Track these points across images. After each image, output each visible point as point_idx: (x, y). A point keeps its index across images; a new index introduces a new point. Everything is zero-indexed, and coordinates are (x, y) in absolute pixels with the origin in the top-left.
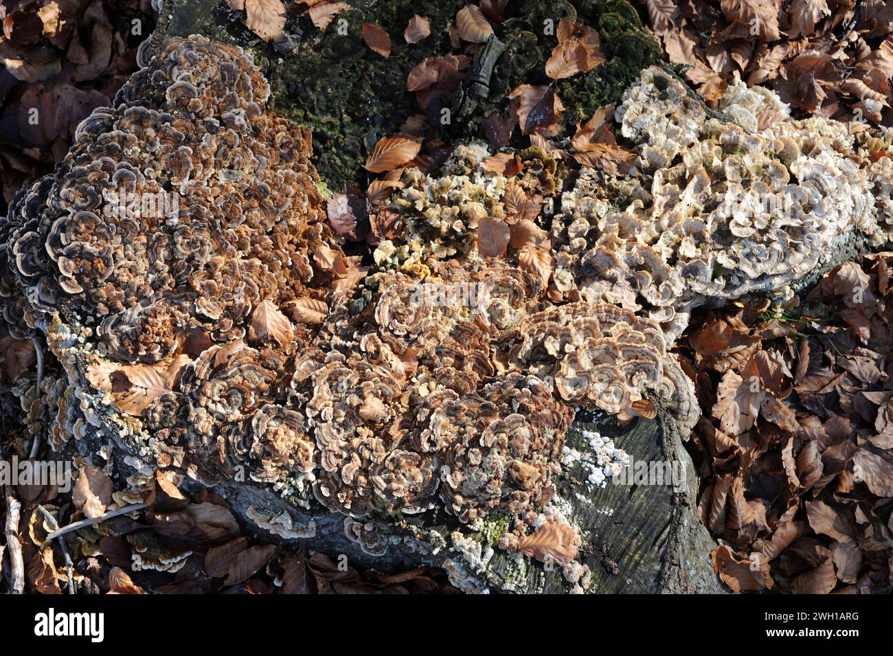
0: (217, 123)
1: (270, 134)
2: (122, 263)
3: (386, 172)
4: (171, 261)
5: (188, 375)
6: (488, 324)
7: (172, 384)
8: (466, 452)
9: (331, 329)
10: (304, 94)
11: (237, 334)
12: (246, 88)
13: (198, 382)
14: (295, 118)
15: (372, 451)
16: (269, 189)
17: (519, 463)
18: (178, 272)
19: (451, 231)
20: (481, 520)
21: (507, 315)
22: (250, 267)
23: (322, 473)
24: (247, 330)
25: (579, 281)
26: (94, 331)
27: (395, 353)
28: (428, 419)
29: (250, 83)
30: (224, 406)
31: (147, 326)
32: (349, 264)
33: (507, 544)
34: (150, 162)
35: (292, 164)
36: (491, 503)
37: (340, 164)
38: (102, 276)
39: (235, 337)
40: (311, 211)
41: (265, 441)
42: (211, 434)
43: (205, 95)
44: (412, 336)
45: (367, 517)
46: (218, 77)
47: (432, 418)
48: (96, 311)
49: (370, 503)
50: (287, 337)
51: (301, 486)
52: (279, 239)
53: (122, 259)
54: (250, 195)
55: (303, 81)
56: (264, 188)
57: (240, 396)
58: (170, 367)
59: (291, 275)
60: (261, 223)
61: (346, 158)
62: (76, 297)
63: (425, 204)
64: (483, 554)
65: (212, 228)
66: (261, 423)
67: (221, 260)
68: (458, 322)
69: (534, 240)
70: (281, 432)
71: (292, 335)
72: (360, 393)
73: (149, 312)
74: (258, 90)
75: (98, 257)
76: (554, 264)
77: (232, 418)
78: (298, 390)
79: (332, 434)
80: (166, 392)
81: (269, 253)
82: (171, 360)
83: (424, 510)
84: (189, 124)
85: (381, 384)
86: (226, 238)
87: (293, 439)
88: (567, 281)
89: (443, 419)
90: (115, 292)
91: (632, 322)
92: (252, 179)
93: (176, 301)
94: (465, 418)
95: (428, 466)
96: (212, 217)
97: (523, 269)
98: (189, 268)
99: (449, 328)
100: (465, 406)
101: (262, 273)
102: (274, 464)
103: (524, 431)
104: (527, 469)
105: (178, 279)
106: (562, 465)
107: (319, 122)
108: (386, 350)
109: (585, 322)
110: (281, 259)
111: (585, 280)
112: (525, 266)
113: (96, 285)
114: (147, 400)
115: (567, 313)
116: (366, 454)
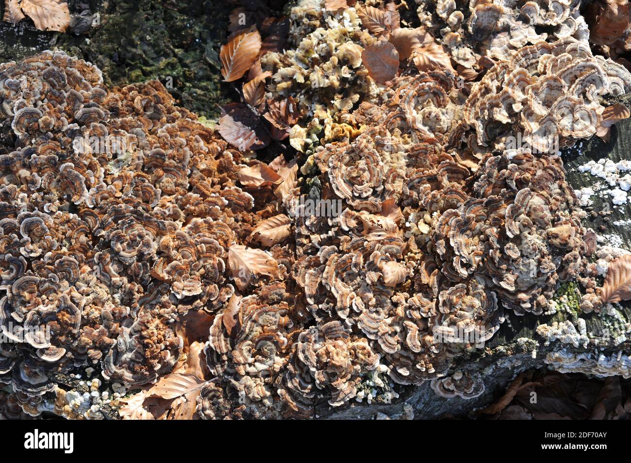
0: (76, 127)
1: (127, 106)
2: (84, 302)
3: (247, 72)
4: (124, 270)
5: (211, 357)
6: (432, 136)
7: (202, 376)
8: (502, 251)
9: (305, 232)
10: (129, 55)
11: (227, 293)
12: (78, 81)
13: (225, 358)
14: (137, 79)
15: (419, 309)
16: (163, 151)
17: (552, 230)
18: (137, 276)
19: (343, 80)
20: (551, 301)
21: (442, 117)
22: (196, 228)
23: (389, 358)
24: (233, 283)
25: (478, 48)
26: (101, 378)
27: (375, 213)
28: (449, 247)
29: (78, 74)
30: (261, 362)
31: (146, 341)
32: (276, 168)
33: (591, 305)
34: (43, 198)
35: (165, 118)
36: (552, 281)
37: (202, 93)
38: (74, 326)
39: (227, 297)
40: (210, 146)
41: (323, 366)
42: (268, 394)
43: (48, 110)
44: (380, 189)
45: (451, 368)
46: (48, 87)
47: (452, 244)
48: (90, 360)
49: (448, 354)
50: (271, 265)
51: (379, 382)
52: (202, 188)
53: (80, 299)
54: (149, 168)
55: (120, 45)
56: (158, 153)
57: (269, 343)
58: (189, 362)
59: (234, 212)
60: (177, 185)
61: (204, 84)
62: (63, 361)
63: (303, 74)
64: (577, 327)
65: (139, 217)
66: (307, 353)
67: (167, 239)
68: (406, 151)
69: (417, 40)
70: (331, 348)
71: (274, 261)
72: (374, 267)
73: (139, 328)
74: (90, 76)
75: (59, 312)
76: (447, 49)
77: (277, 367)
78: (318, 302)
79: (374, 319)
80: (202, 386)
81: (202, 206)
82: (185, 357)
83: (498, 328)
84: (52, 144)
85: (384, 247)
86: (157, 218)
87: (345, 347)
88: (469, 56)
89: (462, 239)
90: (96, 332)
91: (550, 51)
92: (141, 154)
93: (154, 302)
94: (478, 226)
95: (476, 287)
96: (132, 208)
97: (426, 71)
98: (145, 265)
99: (403, 162)
100: (472, 215)
101: (210, 227)
102: (344, 380)
103: (536, 201)
104: (562, 230)
105: (142, 282)
106: (583, 208)
107: (160, 70)
108: (365, 216)
109: (515, 76)
110: (215, 204)
111: (483, 45)
112: (424, 67)
113: (74, 337)
114: (191, 404)
115: (492, 80)
116: (416, 315)
